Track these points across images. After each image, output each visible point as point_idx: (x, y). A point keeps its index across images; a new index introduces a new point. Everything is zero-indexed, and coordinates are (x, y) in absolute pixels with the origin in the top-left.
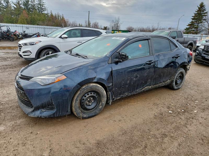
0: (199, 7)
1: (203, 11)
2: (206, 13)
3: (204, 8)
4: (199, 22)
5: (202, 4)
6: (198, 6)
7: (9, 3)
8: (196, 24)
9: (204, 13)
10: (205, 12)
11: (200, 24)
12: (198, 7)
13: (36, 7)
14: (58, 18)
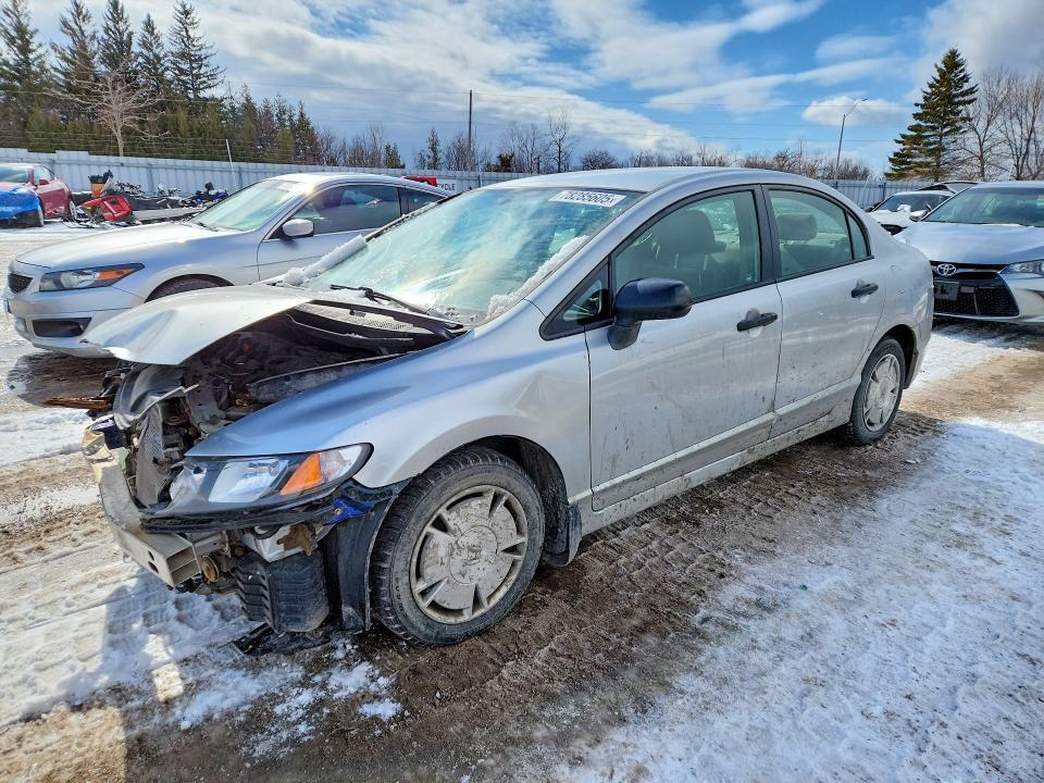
0: (942, 66)
1: (958, 85)
2: (971, 91)
3: (962, 74)
4: (946, 130)
5: (953, 54)
6: (936, 66)
7: (31, 51)
8: (932, 140)
9: (963, 94)
10: (966, 86)
11: (950, 138)
12: (939, 70)
13: (167, 69)
14: (279, 119)
